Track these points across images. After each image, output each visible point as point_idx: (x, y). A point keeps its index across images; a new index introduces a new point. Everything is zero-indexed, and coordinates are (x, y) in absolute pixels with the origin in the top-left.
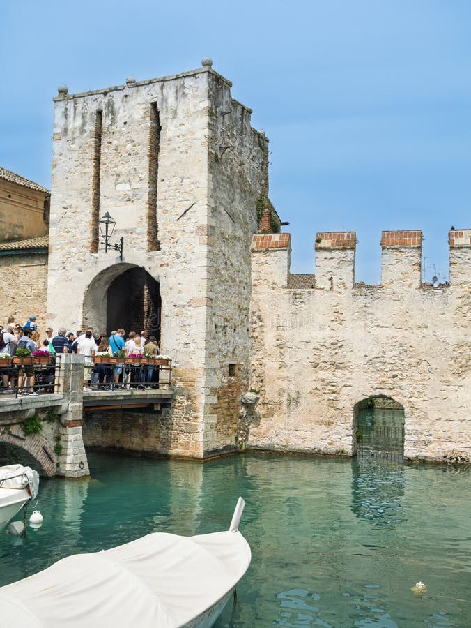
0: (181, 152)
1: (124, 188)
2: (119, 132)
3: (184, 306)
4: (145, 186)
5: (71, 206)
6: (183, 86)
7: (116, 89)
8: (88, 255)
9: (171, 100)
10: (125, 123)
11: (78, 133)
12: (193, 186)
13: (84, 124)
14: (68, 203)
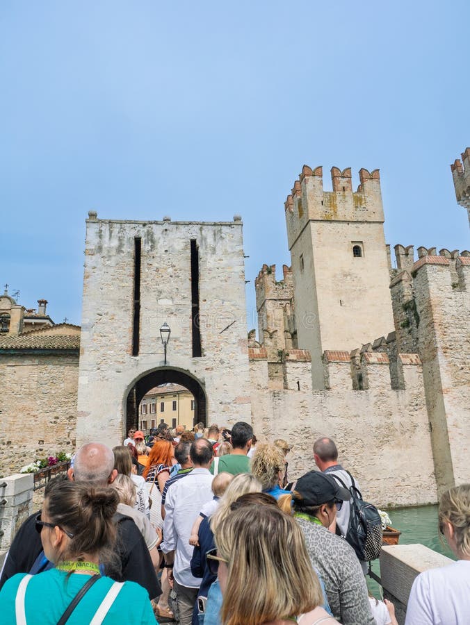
0: (221, 281)
1: (166, 303)
2: (160, 257)
3: (229, 403)
4: (189, 303)
5: (107, 314)
6: (220, 231)
7: (156, 223)
8: (128, 358)
9: (210, 240)
10: (166, 251)
11: (114, 252)
12: (233, 308)
13: (121, 246)
14: (103, 310)
